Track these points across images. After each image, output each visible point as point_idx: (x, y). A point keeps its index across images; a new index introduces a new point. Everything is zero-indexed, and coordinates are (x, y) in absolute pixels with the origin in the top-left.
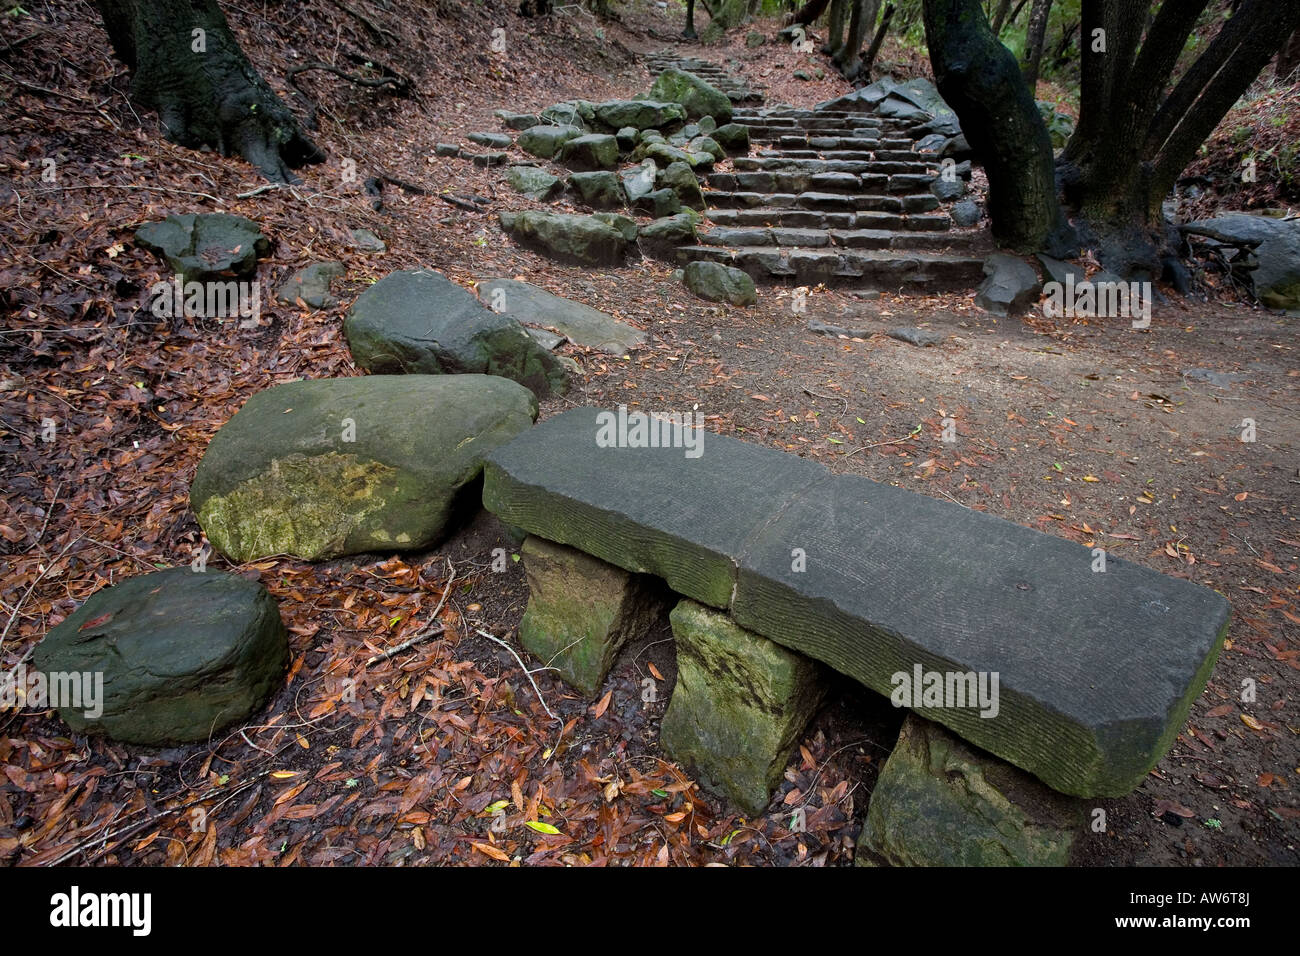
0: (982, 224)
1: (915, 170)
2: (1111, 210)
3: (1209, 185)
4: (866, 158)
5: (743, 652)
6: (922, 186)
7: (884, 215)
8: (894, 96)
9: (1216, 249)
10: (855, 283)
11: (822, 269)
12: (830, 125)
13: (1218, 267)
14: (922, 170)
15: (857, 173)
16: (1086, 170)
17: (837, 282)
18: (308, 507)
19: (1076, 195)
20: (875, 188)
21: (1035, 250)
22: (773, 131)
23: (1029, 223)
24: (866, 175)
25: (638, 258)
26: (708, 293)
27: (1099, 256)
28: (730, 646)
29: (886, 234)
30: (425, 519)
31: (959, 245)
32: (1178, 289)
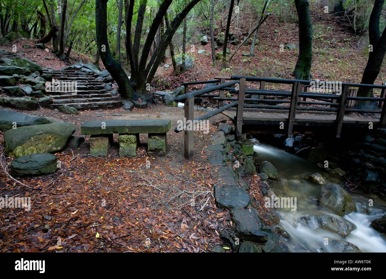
0: (118, 95)
1: (99, 84)
2: (141, 91)
3: (154, 86)
4: (86, 82)
5: (130, 137)
6: (102, 88)
7: (97, 94)
8: (84, 67)
9: (159, 97)
10: (97, 109)
11: (89, 106)
12: (72, 74)
13: (160, 100)
14: (100, 84)
15: (86, 85)
16: (135, 83)
17: (93, 109)
18: (40, 145)
19: (135, 88)
20: (92, 89)
21: (130, 99)
22: (56, 75)
23: (128, 94)
24: (88, 86)
25: (39, 107)
26: (68, 112)
27: (141, 99)
28: (128, 137)
29: (99, 98)
30: (63, 144)
31: (116, 99)
32: (155, 104)
